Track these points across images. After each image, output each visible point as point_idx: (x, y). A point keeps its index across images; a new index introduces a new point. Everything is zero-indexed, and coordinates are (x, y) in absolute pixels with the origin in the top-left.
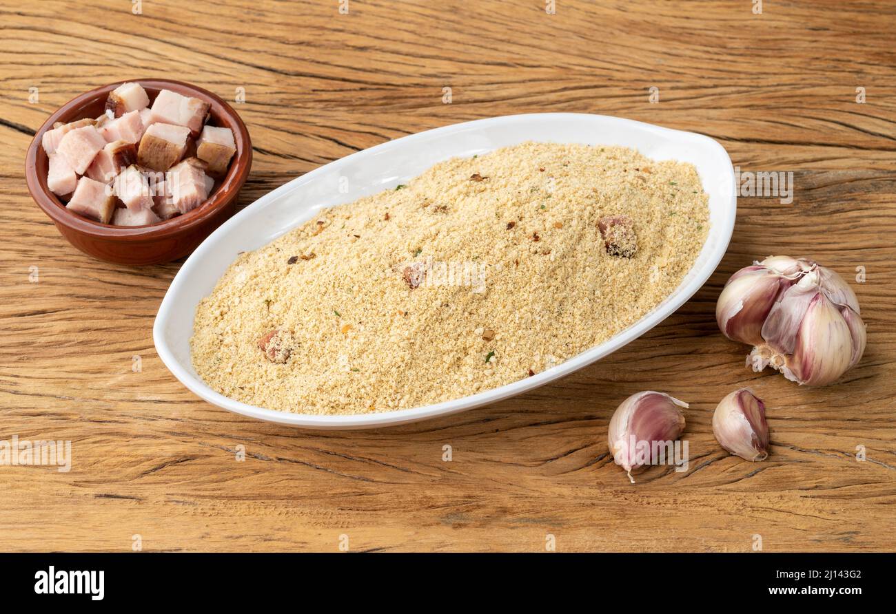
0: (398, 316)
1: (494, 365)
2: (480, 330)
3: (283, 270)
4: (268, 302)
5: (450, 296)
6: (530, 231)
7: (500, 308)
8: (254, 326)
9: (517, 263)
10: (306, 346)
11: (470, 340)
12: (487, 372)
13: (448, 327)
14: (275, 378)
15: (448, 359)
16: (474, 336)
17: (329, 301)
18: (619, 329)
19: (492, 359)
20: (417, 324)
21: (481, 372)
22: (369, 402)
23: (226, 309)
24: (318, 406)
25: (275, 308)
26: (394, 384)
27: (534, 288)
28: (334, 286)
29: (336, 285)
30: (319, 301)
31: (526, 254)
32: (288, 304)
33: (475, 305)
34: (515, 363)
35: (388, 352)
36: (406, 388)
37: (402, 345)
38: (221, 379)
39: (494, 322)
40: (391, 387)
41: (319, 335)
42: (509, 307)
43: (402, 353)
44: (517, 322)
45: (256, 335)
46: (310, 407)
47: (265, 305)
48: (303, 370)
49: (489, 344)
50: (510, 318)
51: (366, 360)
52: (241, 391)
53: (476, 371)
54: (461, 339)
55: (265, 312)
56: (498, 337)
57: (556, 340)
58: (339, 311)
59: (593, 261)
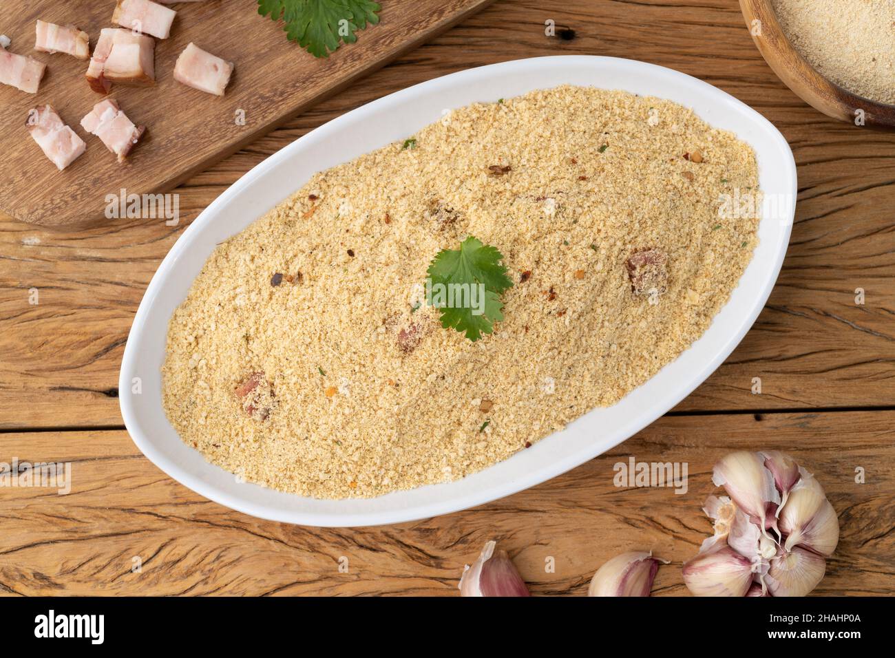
0: (389, 388)
1: (489, 435)
2: (477, 402)
3: (266, 294)
4: (247, 338)
5: (447, 369)
6: (546, 286)
7: (501, 378)
8: (231, 368)
9: (527, 329)
10: (287, 407)
11: (465, 412)
12: (481, 446)
13: (442, 401)
14: (251, 441)
15: (439, 433)
16: (470, 407)
17: (313, 356)
18: (631, 387)
19: (488, 430)
20: (407, 399)
21: (473, 446)
22: (350, 479)
23: (201, 332)
24: (296, 481)
25: (254, 345)
26: (378, 462)
27: (542, 357)
28: (319, 338)
29: (323, 337)
30: (303, 352)
31: (538, 316)
32: (269, 347)
33: (474, 375)
34: (512, 435)
35: (373, 427)
36: (391, 464)
37: (390, 421)
38: (194, 430)
39: (494, 393)
40: (375, 464)
41: (301, 398)
42: (512, 379)
43: (388, 432)
44: (519, 393)
45: (233, 378)
46: (287, 481)
47: (244, 342)
48: (282, 434)
49: (485, 416)
50: (512, 389)
51: (351, 434)
52: (215, 449)
53: (468, 445)
54: (455, 413)
55: (243, 351)
56: (496, 408)
57: (560, 405)
58: (324, 368)
59: (614, 311)
